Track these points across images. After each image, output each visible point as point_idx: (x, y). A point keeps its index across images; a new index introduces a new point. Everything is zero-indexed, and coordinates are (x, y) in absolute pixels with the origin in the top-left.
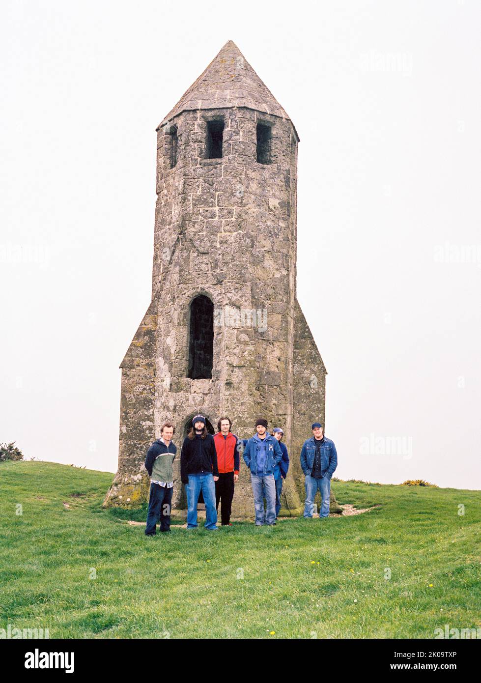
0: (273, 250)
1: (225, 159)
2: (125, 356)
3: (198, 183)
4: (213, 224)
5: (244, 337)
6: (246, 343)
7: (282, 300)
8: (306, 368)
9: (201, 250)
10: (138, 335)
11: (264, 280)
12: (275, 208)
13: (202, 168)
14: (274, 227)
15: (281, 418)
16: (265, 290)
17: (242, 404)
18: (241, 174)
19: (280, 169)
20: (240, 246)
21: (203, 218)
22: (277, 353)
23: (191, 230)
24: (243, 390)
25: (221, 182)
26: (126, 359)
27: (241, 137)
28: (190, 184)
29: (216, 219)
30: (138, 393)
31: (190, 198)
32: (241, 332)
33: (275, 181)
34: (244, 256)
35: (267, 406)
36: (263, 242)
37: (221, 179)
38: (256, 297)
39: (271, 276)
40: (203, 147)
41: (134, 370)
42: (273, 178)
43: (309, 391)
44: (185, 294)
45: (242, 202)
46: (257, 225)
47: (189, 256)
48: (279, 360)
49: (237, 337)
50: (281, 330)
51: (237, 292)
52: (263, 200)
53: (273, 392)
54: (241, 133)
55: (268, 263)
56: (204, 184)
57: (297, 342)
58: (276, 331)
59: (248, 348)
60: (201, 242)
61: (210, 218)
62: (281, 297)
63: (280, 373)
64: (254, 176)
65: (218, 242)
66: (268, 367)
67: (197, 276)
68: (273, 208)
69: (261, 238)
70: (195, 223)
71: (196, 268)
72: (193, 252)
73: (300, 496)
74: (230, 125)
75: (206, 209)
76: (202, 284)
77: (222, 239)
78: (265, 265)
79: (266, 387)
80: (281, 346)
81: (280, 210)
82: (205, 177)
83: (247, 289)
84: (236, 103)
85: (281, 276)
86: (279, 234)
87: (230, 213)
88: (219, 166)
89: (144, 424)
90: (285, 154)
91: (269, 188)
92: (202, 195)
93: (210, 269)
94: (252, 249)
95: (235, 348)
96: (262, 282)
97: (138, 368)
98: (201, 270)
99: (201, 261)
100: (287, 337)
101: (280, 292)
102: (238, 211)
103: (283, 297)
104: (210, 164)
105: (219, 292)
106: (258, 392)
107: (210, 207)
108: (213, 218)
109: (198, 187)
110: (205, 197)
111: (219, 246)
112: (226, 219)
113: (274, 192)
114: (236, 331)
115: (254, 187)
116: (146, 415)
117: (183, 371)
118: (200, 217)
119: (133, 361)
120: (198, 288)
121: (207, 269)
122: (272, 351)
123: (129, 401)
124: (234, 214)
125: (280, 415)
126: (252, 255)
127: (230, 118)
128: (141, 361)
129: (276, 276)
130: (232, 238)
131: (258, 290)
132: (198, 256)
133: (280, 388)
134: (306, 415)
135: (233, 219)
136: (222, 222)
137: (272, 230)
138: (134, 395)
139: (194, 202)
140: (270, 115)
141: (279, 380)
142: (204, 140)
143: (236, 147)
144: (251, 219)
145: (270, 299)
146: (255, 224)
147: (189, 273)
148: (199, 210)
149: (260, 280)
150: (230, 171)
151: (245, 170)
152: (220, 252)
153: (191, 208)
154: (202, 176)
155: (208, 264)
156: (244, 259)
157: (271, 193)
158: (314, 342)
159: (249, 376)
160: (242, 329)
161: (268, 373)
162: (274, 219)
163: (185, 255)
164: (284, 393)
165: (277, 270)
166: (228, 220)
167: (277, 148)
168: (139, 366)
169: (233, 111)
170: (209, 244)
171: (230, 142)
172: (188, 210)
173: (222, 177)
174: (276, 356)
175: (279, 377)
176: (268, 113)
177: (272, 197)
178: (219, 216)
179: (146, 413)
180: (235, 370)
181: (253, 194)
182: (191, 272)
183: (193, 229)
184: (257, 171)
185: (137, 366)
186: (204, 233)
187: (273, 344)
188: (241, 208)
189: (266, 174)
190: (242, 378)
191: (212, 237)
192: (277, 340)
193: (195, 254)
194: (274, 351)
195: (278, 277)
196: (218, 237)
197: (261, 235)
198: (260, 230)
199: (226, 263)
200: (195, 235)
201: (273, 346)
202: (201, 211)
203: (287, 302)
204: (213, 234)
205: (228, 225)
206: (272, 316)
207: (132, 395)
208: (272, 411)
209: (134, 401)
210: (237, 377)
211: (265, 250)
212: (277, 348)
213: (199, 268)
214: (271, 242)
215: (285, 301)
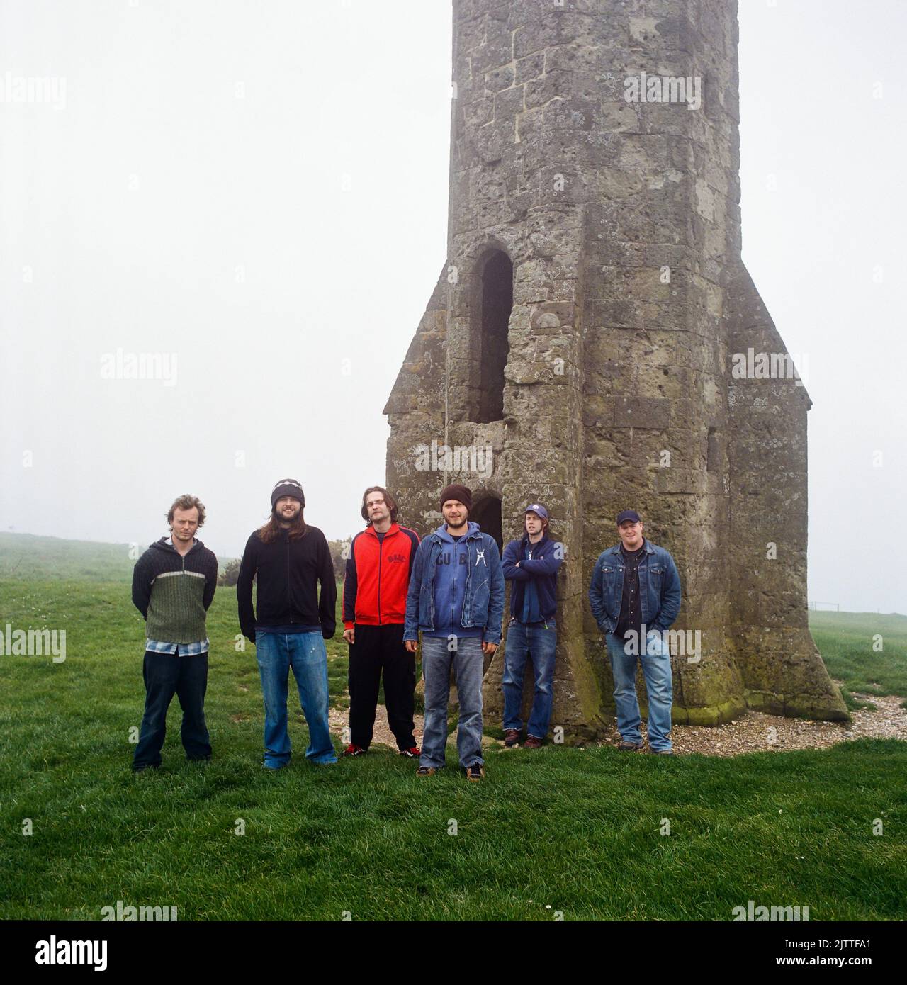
0: (642, 128)
2: (392, 393)
3: (482, 26)
4: (507, 98)
5: (550, 319)
6: (551, 332)
7: (670, 239)
8: (760, 394)
9: (488, 157)
11: (619, 197)
12: (645, 38)
15: (670, 499)
16: (625, 219)
17: (539, 467)
20: (557, 129)
21: (490, 92)
22: (660, 357)
24: (540, 437)
26: (394, 397)
28: (468, 32)
29: (513, 86)
31: (469, 59)
32: (545, 310)
34: (566, 149)
35: (635, 474)
36: (617, 115)
38: (600, 236)
39: (639, 186)
41: (408, 417)
43: (767, 444)
44: (462, 253)
45: (560, 35)
46: (598, 79)
47: (467, 175)
48: (666, 373)
49: (533, 322)
50: (668, 305)
51: (550, 229)
52: (616, 24)
53: (648, 444)
55: (631, 158)
56: (491, 22)
57: (736, 336)
58: (654, 308)
59: (555, 341)
60: (487, 142)
61: (502, 87)
62: (667, 232)
63: (669, 401)
65: (516, 132)
66: (635, 388)
67: (482, 212)
68: (642, 40)
69: (610, 104)
70: (477, 105)
71: (481, 196)
72: (475, 165)
73: (743, 675)
75: (495, 71)
76: (490, 226)
77: (524, 124)
78: (622, 164)
79: (631, 433)
80: (670, 342)
81: (661, 40)
82: (492, 7)
83: (573, 220)
85: (665, 186)
87: (537, 65)
89: (426, 515)
92: (489, 47)
93: (505, 193)
94: (586, 133)
95: (526, 345)
96: (616, 202)
97: (415, 412)
98: (489, 198)
99: (488, 179)
100: (687, 321)
101: (665, 222)
102: (553, 55)
103: (671, 231)
105: (520, 236)
106: (610, 444)
107: (502, 64)
108: (507, 86)
109: (482, 33)
110: (493, 48)
111: (518, 140)
112: (531, 80)
113: (642, 2)
114: (534, 309)
116: (430, 500)
117: (463, 408)
118: (486, 91)
119: (405, 400)
120: (484, 235)
121: (498, 194)
122: (646, 353)
123: (400, 474)
124: (545, 63)
125: (672, 494)
126: (588, 146)
128: (420, 399)
129: (652, 187)
130: (542, 117)
131: (603, 221)
132: (484, 170)
133: (669, 435)
134: (760, 497)
135: (544, 76)
136: (522, 87)
138: (408, 463)
139: (475, 65)
141: (664, 418)
144: (585, 68)
145: (637, 237)
146: (593, 78)
147: (468, 209)
148: (484, 78)
149: (609, 199)
152: (519, 152)
153: (471, 78)
154: (487, 8)
155: (501, 184)
156: (568, 156)
157: (636, 7)
158: (777, 334)
159: (551, 404)
160: (549, 302)
161: (636, 402)
163: (462, 174)
164: (680, 444)
165: (655, 172)
166: (534, 80)
168: (416, 408)
170: (500, 142)
172: (465, 84)
174: (656, 363)
175: (667, 409)
177: (638, 16)
178: (518, 78)
179: (430, 495)
180: (521, 392)
182: (471, 206)
183: (475, 121)
185: (412, 408)
186: (492, 122)
187: (649, 339)
188: (558, 48)
190: (537, 409)
191: (505, 125)
192: (658, 328)
193: (478, 169)
194: (652, 352)
195: (659, 188)
196: (517, 122)
197: (610, 99)
198: (607, 89)
199: (531, 173)
200: (477, 130)
201: (651, 343)
202: (487, 78)
203: (685, 242)
204: (507, 119)
205: (534, 91)
206: (643, 275)
207: (405, 462)
208: (647, 486)
209: (409, 473)
210: (526, 408)
211: (620, 133)
212: (660, 346)
213: (485, 195)
214: (637, 113)
215: (677, 240)
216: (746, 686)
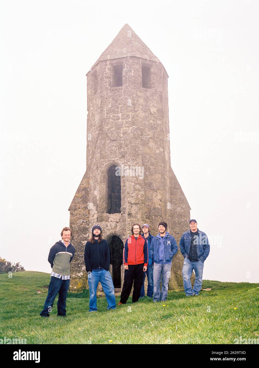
0: (154, 137)
1: (124, 86)
2: (72, 203)
3: (109, 101)
4: (118, 123)
5: (138, 187)
6: (139, 190)
8: (178, 207)
9: (112, 138)
10: (78, 191)
11: (149, 154)
12: (154, 113)
13: (111, 92)
14: (154, 124)
16: (150, 160)
18: (133, 94)
19: (156, 91)
20: (134, 135)
21: (112, 121)
22: (159, 197)
23: (106, 128)
24: (138, 218)
25: (122, 99)
26: (72, 205)
27: (132, 73)
28: (105, 102)
29: (120, 120)
30: (80, 225)
31: (105, 110)
32: (136, 184)
33: (153, 98)
34: (137, 141)
35: (155, 228)
36: (148, 133)
37: (122, 97)
38: (145, 164)
39: (154, 152)
40: (112, 81)
41: (77, 211)
42: (153, 96)
43: (181, 220)
44: (104, 164)
45: (134, 110)
46: (144, 122)
47: (105, 143)
48: (161, 201)
49: (134, 187)
50: (161, 183)
51: (134, 161)
52: (147, 108)
53: (158, 220)
54: (132, 71)
55: (151, 144)
56: (112, 101)
57: (172, 191)
58: (158, 184)
59: (140, 193)
60: (112, 134)
61: (116, 120)
63: (162, 209)
64: (141, 95)
65: (121, 133)
66: (154, 205)
67: (111, 154)
68: (153, 113)
69: (147, 130)
70: (108, 123)
71: (109, 149)
72: (108, 140)
73: (178, 283)
74: (126, 67)
75: (114, 115)
76: (113, 158)
77: (124, 132)
78: (150, 145)
79: (154, 217)
80: (162, 193)
81: (158, 114)
82: (113, 97)
83: (139, 160)
84: (129, 55)
86: (158, 128)
87: (128, 116)
88: (120, 90)
89: (83, 242)
90: (159, 82)
91: (150, 102)
92: (112, 108)
93: (118, 149)
94: (141, 136)
95: (133, 193)
96: (149, 155)
97: (79, 210)
98: (112, 150)
99: (112, 145)
100: (165, 187)
101: (160, 161)
102: (132, 115)
103: (161, 164)
104: (116, 90)
105: (123, 162)
106: (149, 220)
107: (116, 114)
108: (118, 120)
109: (109, 103)
110: (113, 109)
111: (122, 136)
112: (126, 120)
113: (153, 104)
114: (133, 184)
115: (141, 101)
116: (85, 237)
117: (104, 209)
119: (76, 206)
120: (111, 160)
121: (116, 149)
122: (156, 196)
123: (74, 229)
124: (130, 117)
126: (142, 140)
127: (126, 63)
128: (81, 205)
129: (157, 152)
130: (130, 131)
131: (146, 160)
132: (110, 142)
133: (162, 218)
134: (179, 234)
135: (130, 120)
136: (123, 122)
137: (153, 126)
138: (77, 226)
139: (107, 112)
140: (149, 60)
141: (161, 213)
142: (111, 77)
143: (130, 79)
144: (141, 119)
145: (154, 165)
146: (143, 122)
147: (106, 152)
148: (110, 116)
149: (147, 154)
150: (127, 93)
151: (135, 92)
152: (123, 139)
153: (106, 115)
154: (111, 97)
155: (116, 146)
156: (137, 142)
157: (152, 105)
158: (182, 191)
159: (141, 209)
160: (137, 182)
161: (154, 208)
162: (154, 119)
163: (103, 142)
165: (157, 148)
166: (127, 120)
167: (154, 79)
168: (80, 209)
169: (127, 59)
170: (116, 135)
171: (127, 76)
172: (104, 116)
173: (123, 96)
174: (158, 198)
175: (161, 211)
176: (148, 59)
177: (152, 107)
178: (122, 119)
179: (85, 236)
180: (133, 206)
181: (141, 105)
183: (107, 127)
184: (143, 92)
185: (78, 208)
186: (113, 129)
187: (157, 192)
188: (134, 113)
189: (148, 94)
190: (137, 210)
191: (118, 131)
192: (158, 189)
193: (109, 141)
194: (158, 195)
195: (158, 152)
196: (122, 131)
197: (147, 128)
198: (146, 125)
199: (127, 145)
200: (108, 130)
201: (157, 193)
202: (111, 116)
203: (164, 167)
204: (118, 129)
205: (127, 123)
206: (155, 175)
207: (76, 226)
208: (158, 231)
209: (77, 229)
210: (134, 210)
211: (149, 137)
212: (159, 194)
213: (111, 149)
214: (153, 132)
215: (163, 166)
216: (179, 286)
